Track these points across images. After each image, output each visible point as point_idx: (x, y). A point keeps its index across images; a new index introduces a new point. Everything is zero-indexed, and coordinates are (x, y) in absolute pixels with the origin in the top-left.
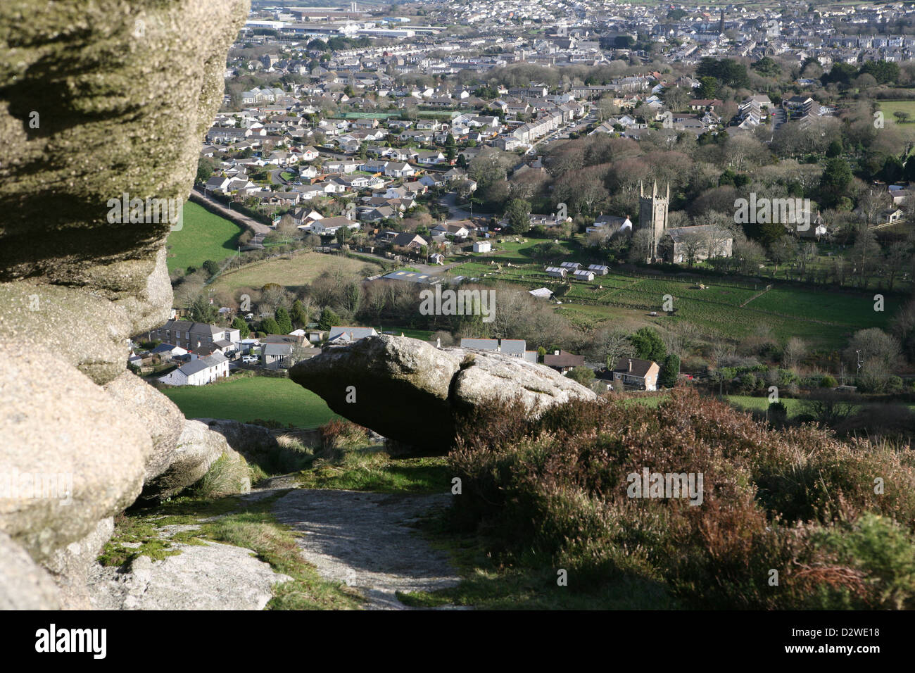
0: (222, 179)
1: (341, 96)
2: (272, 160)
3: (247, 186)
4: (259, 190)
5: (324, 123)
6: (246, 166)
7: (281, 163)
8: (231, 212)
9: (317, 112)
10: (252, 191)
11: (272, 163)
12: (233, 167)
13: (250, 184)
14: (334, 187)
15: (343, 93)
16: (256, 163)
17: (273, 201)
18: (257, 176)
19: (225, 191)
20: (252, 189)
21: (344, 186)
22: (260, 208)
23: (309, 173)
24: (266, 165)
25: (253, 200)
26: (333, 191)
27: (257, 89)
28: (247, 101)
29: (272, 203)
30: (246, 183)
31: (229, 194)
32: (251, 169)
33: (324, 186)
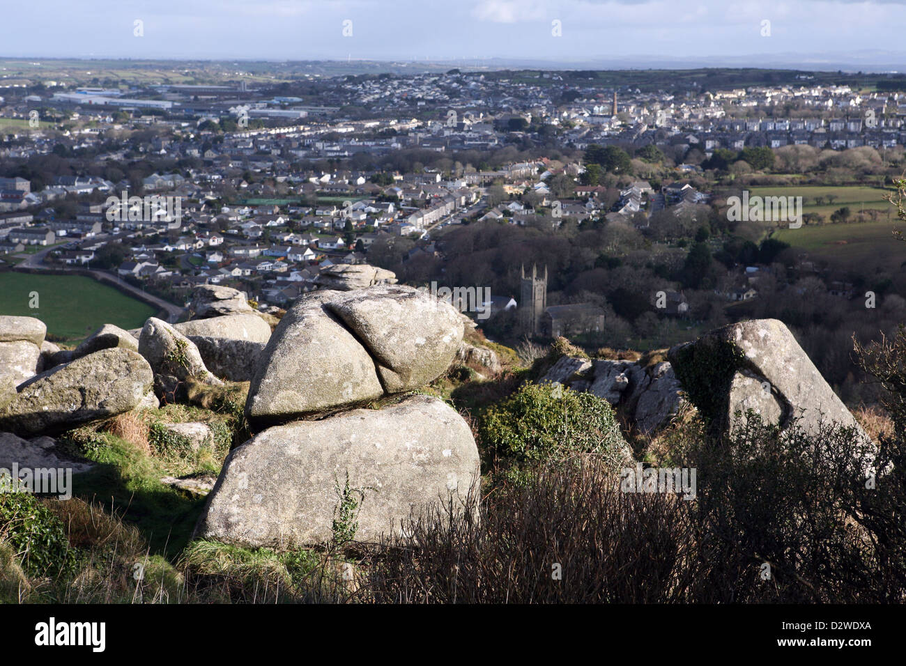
0: (134, 264)
1: (240, 182)
2: (179, 245)
3: (158, 270)
4: (170, 273)
5: (226, 210)
6: (155, 251)
7: (188, 248)
8: (144, 295)
9: (218, 199)
10: (163, 274)
11: (179, 248)
12: (143, 252)
13: (161, 269)
14: (241, 271)
15: (241, 179)
16: (164, 249)
17: (184, 284)
18: (168, 260)
19: (136, 275)
20: (163, 272)
21: (249, 270)
22: (171, 291)
23: (215, 258)
24: (174, 250)
25: (164, 283)
26: (240, 275)
27: (155, 175)
28: (148, 187)
29: (182, 287)
30: (157, 267)
31: (141, 278)
32: (160, 254)
33: (231, 269)
